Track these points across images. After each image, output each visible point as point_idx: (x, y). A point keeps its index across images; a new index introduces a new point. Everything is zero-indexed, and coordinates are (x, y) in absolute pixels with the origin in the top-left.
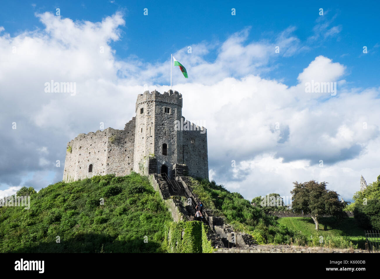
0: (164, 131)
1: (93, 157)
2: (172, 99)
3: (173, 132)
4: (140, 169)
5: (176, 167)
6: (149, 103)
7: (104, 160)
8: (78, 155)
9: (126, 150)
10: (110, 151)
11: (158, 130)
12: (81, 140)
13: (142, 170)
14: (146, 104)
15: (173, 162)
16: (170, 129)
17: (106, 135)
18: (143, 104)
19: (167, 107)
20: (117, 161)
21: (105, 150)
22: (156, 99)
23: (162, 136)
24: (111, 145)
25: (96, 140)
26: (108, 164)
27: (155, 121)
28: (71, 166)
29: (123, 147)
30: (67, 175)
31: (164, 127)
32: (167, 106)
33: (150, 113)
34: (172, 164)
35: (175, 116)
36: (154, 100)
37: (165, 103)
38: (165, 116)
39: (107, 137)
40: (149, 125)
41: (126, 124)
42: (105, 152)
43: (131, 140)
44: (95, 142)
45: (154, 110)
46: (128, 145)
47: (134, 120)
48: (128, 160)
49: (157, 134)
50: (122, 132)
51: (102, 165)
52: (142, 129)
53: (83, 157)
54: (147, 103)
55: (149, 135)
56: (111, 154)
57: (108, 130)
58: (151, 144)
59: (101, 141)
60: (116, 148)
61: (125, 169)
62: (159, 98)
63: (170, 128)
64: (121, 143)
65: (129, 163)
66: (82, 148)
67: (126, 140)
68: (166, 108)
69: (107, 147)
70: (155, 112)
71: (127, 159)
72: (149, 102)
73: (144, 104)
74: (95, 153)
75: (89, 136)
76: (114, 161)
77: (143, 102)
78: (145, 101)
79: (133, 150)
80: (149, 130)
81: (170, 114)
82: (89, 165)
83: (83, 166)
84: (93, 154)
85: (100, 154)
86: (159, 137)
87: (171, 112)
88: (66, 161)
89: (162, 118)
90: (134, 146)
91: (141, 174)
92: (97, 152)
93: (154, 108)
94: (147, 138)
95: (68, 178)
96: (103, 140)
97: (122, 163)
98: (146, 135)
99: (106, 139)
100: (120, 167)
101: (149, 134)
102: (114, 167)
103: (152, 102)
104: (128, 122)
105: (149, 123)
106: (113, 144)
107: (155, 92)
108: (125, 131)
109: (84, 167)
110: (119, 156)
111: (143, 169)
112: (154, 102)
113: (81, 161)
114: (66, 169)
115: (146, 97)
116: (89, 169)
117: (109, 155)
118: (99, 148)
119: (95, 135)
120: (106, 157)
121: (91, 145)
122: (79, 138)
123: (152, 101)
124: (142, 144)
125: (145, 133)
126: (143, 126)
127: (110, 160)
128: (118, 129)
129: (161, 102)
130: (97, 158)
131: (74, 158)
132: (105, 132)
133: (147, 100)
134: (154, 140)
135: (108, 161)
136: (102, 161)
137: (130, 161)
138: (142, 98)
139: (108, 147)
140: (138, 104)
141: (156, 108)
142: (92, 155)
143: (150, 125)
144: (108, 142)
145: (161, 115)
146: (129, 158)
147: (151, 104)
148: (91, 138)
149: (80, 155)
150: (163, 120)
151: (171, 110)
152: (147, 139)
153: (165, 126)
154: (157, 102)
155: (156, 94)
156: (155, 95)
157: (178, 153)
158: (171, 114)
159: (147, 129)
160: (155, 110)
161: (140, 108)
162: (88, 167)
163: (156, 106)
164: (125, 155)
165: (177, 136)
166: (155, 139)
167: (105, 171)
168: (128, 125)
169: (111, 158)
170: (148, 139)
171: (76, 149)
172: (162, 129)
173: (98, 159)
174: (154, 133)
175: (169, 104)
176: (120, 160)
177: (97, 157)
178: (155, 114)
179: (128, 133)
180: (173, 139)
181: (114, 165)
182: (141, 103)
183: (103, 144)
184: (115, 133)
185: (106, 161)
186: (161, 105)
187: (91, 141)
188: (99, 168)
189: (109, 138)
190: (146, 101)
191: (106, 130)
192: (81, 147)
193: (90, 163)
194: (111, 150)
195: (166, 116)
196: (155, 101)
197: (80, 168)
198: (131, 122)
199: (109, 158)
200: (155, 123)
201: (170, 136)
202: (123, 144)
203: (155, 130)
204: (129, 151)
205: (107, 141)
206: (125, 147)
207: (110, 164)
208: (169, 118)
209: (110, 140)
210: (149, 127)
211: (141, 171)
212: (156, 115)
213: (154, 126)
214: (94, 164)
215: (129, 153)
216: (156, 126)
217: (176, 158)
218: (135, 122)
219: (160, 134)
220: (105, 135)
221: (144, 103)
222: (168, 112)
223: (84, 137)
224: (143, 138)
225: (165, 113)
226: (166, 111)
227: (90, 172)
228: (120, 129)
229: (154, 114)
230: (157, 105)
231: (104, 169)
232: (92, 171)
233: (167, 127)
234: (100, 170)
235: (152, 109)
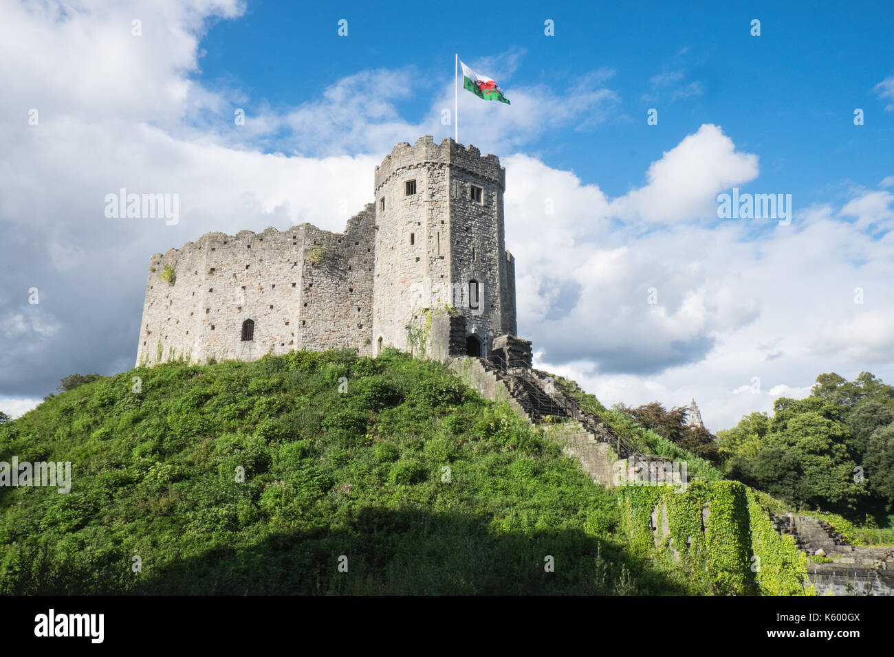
0: (471, 247)
1: (255, 300)
2: (486, 167)
3: (490, 251)
4: (413, 343)
5: (508, 344)
6: (433, 168)
7: (291, 312)
8: (202, 292)
9: (351, 290)
10: (308, 287)
11: (458, 242)
12: (213, 249)
13: (419, 346)
14: (424, 170)
15: (492, 330)
16: (483, 245)
17: (298, 243)
18: (412, 170)
19: (476, 185)
20: (329, 317)
21: (294, 285)
22: (452, 160)
23: (466, 261)
24: (310, 272)
25: (265, 256)
26: (304, 323)
27: (451, 217)
28: (173, 322)
29: (345, 280)
30: (156, 344)
31: (470, 237)
32: (474, 183)
33: (437, 197)
34: (491, 334)
35: (494, 212)
36: (448, 162)
37: (471, 173)
38: (472, 208)
39: (302, 249)
40: (435, 227)
41: (350, 218)
42: (293, 288)
43: (365, 262)
44: (261, 260)
45: (447, 188)
46: (357, 275)
47: (371, 211)
48: (357, 316)
49: (456, 252)
50: (339, 238)
51: (287, 323)
52: (413, 236)
53: (222, 298)
54: (429, 169)
55: (434, 254)
56: (311, 296)
57: (301, 228)
58: (442, 276)
59: (280, 258)
60: (325, 282)
61: (349, 339)
62: (459, 159)
63: (484, 241)
64: (338, 269)
65: (361, 325)
66: (218, 273)
67: (353, 261)
68: (473, 188)
69: (301, 275)
70: (452, 196)
71: (354, 312)
72: (432, 166)
73: (416, 169)
74: (261, 289)
75: (241, 242)
76: (319, 315)
77: (415, 165)
78: (423, 161)
79: (371, 290)
80: (435, 239)
81: (482, 203)
82: (241, 322)
83: (220, 322)
84: (256, 291)
85: (278, 292)
86: (461, 260)
87: (485, 200)
88: (146, 305)
89: (465, 213)
90: (372, 280)
91: (416, 355)
92: (269, 288)
93: (447, 182)
94: (432, 260)
95: (161, 353)
96: (287, 255)
97: (343, 322)
98: (429, 252)
99: (297, 254)
100: (338, 334)
101: (436, 250)
102: (322, 332)
103: (440, 167)
104: (356, 214)
105: (435, 221)
106: (317, 271)
107: (449, 142)
108: (348, 238)
109: (225, 326)
110: (334, 302)
111: (424, 342)
112: (448, 169)
113: (214, 308)
114: (150, 329)
115: (426, 152)
116: (242, 332)
117: (305, 299)
118: (272, 277)
119: (261, 240)
120: (296, 301)
121: (247, 267)
122: (207, 243)
123: (442, 164)
124: (413, 275)
125: (424, 247)
126: (417, 226)
127: (310, 312)
128: (329, 230)
129: (464, 170)
130: (267, 302)
131: (186, 299)
132: (292, 235)
133: (428, 161)
134: (449, 267)
135: (302, 313)
136: (286, 312)
137: (363, 320)
138: (412, 153)
139: (303, 277)
140: (399, 169)
141: (451, 184)
142: (253, 293)
143: (438, 227)
144: (302, 263)
145: (464, 204)
146: (359, 310)
147: (438, 171)
148: (249, 247)
149: (211, 290)
150: (469, 217)
151: (485, 195)
152: (432, 263)
153: (471, 233)
154: (454, 169)
155: (451, 148)
156: (449, 151)
157: (501, 307)
158: (484, 206)
159: (431, 237)
160: (451, 190)
161: (407, 179)
162: (240, 327)
163: (451, 178)
164: (348, 303)
165: (500, 265)
166: (452, 264)
167: (295, 341)
168: (355, 222)
169: (313, 307)
170: (434, 263)
171: (196, 273)
172: (467, 241)
173: (272, 307)
174: (449, 248)
175: (481, 178)
176: (337, 314)
177: (269, 301)
178: (451, 201)
179: (357, 244)
180: (490, 269)
181: (321, 327)
182: (408, 167)
183: (287, 266)
184: (322, 239)
185: (297, 313)
186: (462, 177)
187: (246, 255)
188: (274, 331)
189: (306, 251)
190: (425, 163)
191: (297, 228)
192: (213, 269)
193: (246, 315)
194: (311, 285)
195: (474, 208)
196: (451, 166)
197: (213, 328)
198: (362, 214)
199: (306, 305)
200: (451, 222)
201: (484, 262)
202: (344, 271)
203: (452, 242)
204: (361, 293)
205: (301, 258)
206: (349, 280)
207: (309, 321)
208: (480, 216)
209: (307, 258)
210: (436, 232)
211: (414, 347)
212: (452, 203)
213: (448, 231)
214: (260, 319)
215: (361, 298)
216: (454, 230)
217: (499, 319)
218: (374, 217)
219: (462, 253)
220: (295, 244)
221: (417, 167)
222: (479, 200)
223: (225, 243)
224: (418, 259)
225: (471, 202)
226: (472, 196)
227: (248, 343)
228: (334, 232)
229: (448, 197)
230: (455, 176)
231: (293, 335)
232: (252, 339)
233: (477, 238)
234: (278, 338)
235: (440, 184)
